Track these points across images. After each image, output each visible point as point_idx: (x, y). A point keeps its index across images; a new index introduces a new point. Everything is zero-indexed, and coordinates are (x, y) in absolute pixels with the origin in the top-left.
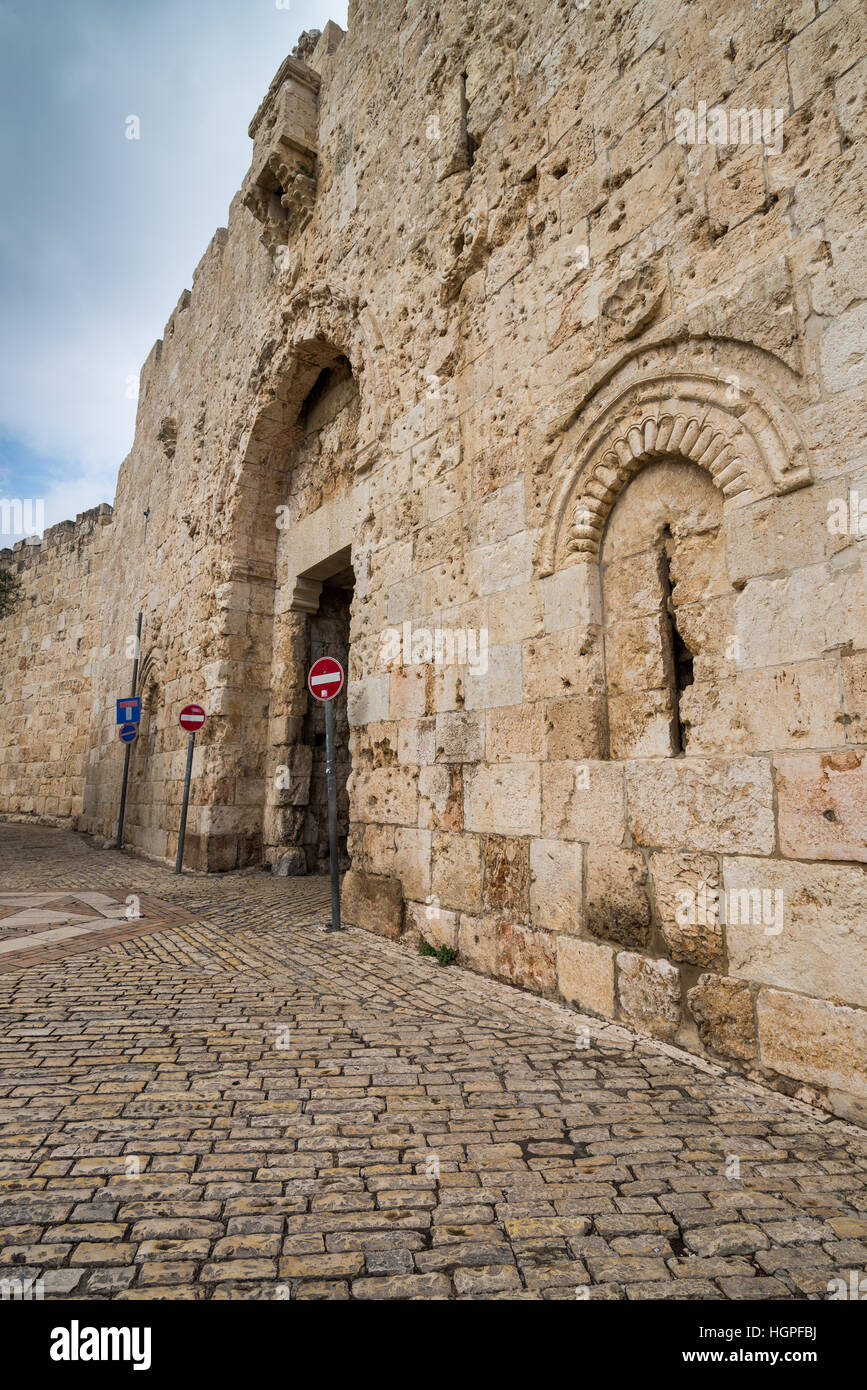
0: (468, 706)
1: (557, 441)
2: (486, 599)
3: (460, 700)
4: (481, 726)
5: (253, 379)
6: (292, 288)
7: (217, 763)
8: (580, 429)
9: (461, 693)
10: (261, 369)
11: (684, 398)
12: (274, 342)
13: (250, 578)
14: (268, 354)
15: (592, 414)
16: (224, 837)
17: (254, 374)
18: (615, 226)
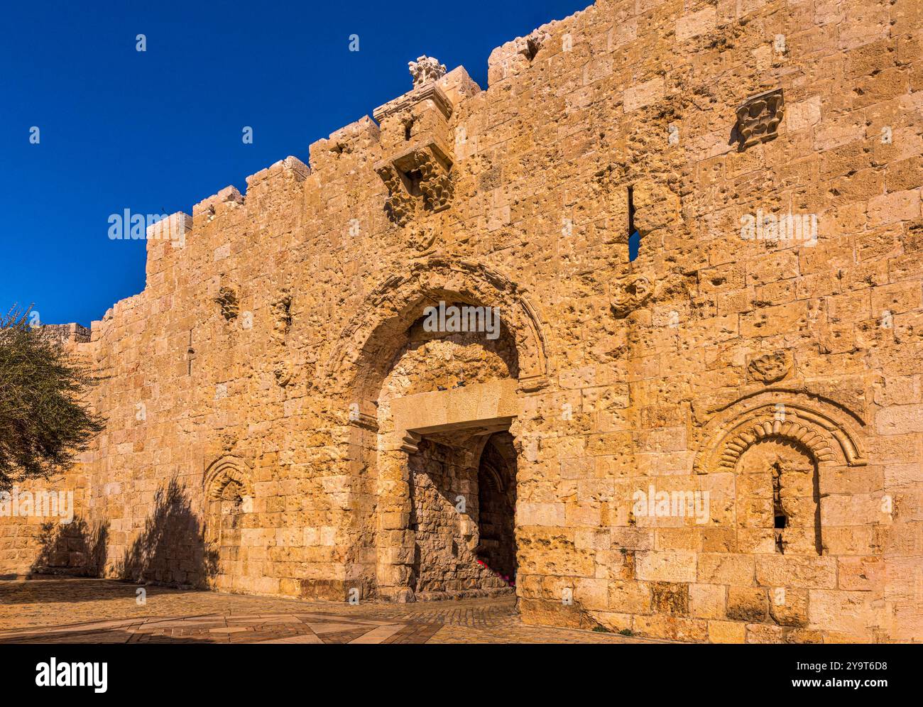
0: (639, 525)
1: (713, 414)
2: (654, 478)
3: (632, 522)
4: (651, 534)
5: (375, 296)
6: (425, 249)
7: (345, 538)
8: (730, 413)
9: (633, 519)
10: (383, 292)
11: (799, 417)
12: (401, 278)
13: (362, 426)
14: (395, 284)
15: (739, 408)
16: (353, 581)
17: (374, 292)
18: (758, 325)
